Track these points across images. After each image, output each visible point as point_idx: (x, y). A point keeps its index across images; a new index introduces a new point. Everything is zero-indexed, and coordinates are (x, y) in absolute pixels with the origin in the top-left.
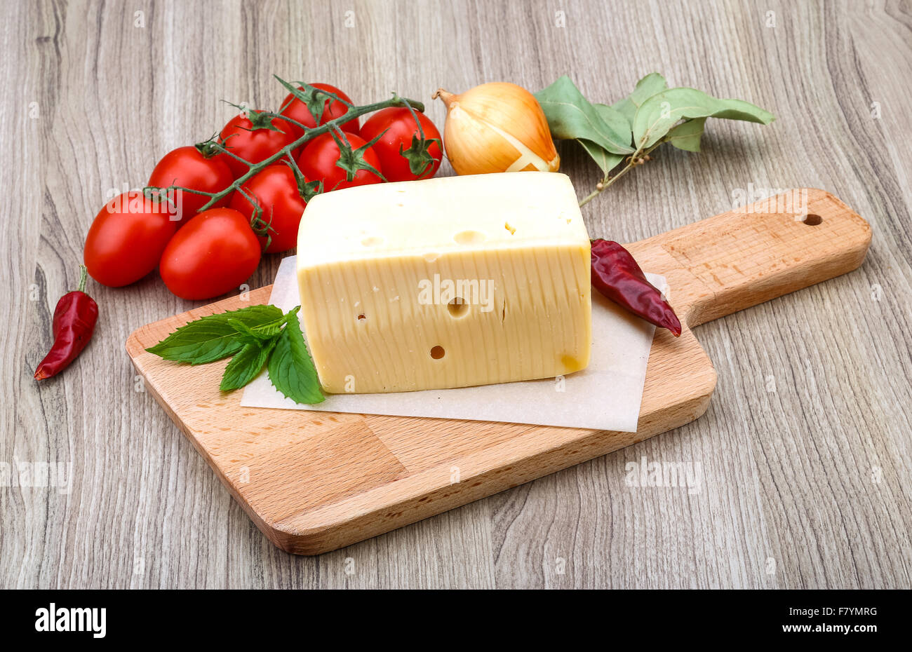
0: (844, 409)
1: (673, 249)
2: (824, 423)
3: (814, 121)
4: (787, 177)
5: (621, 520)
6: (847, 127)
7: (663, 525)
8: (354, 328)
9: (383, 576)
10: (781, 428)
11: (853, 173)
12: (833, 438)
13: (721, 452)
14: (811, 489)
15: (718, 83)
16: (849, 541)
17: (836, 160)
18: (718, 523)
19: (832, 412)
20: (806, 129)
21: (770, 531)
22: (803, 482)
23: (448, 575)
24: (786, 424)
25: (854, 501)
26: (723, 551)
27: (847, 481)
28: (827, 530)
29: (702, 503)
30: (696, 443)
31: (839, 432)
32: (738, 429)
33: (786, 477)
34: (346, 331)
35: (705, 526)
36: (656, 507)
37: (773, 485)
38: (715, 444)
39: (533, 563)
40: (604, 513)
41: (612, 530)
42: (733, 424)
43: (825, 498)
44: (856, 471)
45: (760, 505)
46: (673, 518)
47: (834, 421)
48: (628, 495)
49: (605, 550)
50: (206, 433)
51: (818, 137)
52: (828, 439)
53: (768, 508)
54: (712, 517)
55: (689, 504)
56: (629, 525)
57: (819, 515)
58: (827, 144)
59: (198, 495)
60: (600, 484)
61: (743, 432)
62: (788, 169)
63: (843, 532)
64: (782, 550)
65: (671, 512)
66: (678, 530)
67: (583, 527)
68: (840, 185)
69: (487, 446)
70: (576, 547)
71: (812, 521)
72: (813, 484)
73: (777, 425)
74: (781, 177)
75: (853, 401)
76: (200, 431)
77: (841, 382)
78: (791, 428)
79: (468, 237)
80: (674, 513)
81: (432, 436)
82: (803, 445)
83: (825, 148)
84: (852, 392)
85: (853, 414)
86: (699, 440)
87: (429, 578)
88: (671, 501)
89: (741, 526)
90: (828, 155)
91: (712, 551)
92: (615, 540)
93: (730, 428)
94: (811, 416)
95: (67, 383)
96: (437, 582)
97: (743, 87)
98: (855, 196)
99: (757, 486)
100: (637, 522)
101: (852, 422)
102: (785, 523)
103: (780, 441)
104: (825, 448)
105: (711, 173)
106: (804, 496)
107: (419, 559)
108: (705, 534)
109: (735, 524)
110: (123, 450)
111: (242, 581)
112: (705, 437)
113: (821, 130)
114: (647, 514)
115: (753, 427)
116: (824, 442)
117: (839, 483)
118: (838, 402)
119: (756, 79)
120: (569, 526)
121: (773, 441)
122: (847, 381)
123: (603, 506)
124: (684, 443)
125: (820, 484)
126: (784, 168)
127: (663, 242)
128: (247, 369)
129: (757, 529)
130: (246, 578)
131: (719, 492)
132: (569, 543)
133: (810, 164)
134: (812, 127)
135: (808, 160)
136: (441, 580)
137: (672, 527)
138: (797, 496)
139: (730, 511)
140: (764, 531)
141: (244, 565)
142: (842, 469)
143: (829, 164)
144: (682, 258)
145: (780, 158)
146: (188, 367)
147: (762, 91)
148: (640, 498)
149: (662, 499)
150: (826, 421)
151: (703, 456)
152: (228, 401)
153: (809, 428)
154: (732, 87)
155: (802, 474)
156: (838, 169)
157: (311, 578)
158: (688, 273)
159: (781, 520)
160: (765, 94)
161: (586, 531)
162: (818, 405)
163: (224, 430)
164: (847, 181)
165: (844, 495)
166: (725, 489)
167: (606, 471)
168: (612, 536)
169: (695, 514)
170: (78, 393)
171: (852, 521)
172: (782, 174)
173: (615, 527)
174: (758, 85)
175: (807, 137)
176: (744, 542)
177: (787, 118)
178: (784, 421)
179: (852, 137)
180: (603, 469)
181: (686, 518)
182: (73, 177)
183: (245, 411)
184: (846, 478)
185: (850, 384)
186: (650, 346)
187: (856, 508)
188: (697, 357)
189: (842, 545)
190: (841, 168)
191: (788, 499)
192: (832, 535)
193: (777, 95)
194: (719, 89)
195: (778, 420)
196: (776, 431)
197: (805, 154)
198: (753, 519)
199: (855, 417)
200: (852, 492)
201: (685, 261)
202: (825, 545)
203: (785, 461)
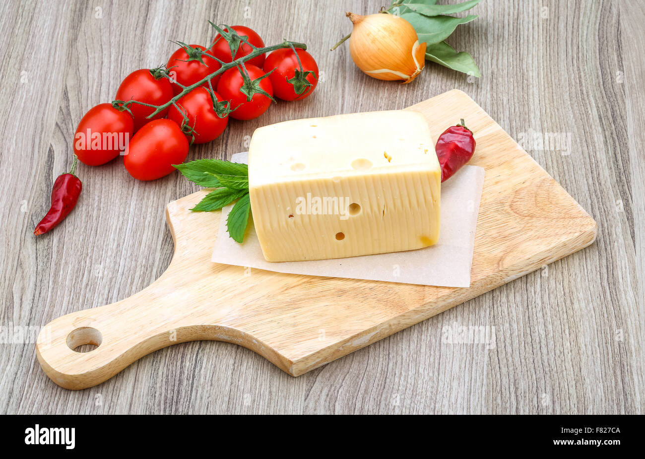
0: (555, 305)
2: (540, 315)
3: (580, 77)
4: (553, 120)
5: (392, 375)
6: (602, 83)
7: (419, 383)
9: (232, 403)
10: (511, 316)
11: (598, 121)
12: (543, 326)
14: (521, 364)
15: (522, 41)
16: (538, 406)
17: (589, 109)
18: (455, 384)
19: (546, 308)
20: (574, 83)
21: (488, 393)
22: (517, 359)
23: (273, 406)
24: (514, 314)
25: (547, 377)
26: (454, 406)
27: (546, 361)
28: (525, 397)
29: (448, 368)
31: (548, 323)
32: (482, 314)
33: (506, 354)
35: (446, 386)
36: (417, 368)
37: (496, 359)
39: (329, 403)
40: (382, 370)
41: (385, 383)
42: (479, 309)
43: (529, 372)
44: (553, 353)
45: (485, 373)
46: (426, 378)
47: (546, 314)
48: (400, 357)
49: (378, 397)
51: (581, 90)
52: (540, 327)
53: (490, 376)
54: (452, 380)
55: (439, 368)
56: (397, 380)
57: (522, 385)
58: (585, 96)
60: (384, 347)
61: (485, 316)
62: (555, 114)
63: (535, 399)
64: (492, 409)
65: (426, 373)
66: (428, 387)
67: (367, 378)
68: (588, 129)
70: (359, 393)
71: (517, 389)
72: (523, 361)
73: (508, 314)
74: (549, 120)
75: (562, 299)
77: (558, 284)
78: (517, 317)
80: (428, 374)
82: (522, 330)
83: (583, 99)
84: (563, 293)
85: (560, 309)
87: (261, 407)
88: (427, 364)
89: (469, 388)
90: (585, 105)
91: (447, 405)
92: (385, 390)
93: (477, 312)
94: (532, 308)
95: (55, 237)
96: (265, 411)
97: (538, 46)
98: (596, 139)
99: (486, 359)
100: (402, 379)
101: (558, 316)
102: (498, 388)
103: (507, 325)
104: (537, 334)
105: (503, 112)
106: (515, 369)
107: (257, 392)
108: (445, 392)
109: (466, 387)
110: (82, 292)
111: (142, 397)
113: (584, 84)
114: (410, 373)
115: (492, 313)
116: (537, 329)
117: (540, 362)
118: (552, 300)
119: (548, 40)
120: (358, 377)
121: (503, 325)
122: (561, 284)
123: (382, 364)
124: (445, 321)
125: (527, 361)
126: (553, 113)
129: (480, 391)
130: (145, 395)
131: (461, 361)
132: (356, 389)
133: (571, 112)
134: (578, 81)
135: (570, 108)
136: (268, 409)
137: (424, 384)
138: (511, 368)
139: (464, 375)
140: (484, 394)
141: (145, 385)
142: (544, 351)
143: (584, 112)
145: (552, 104)
147: (550, 50)
148: (408, 361)
149: (422, 362)
150: (541, 313)
153: (529, 317)
154: (531, 46)
155: (518, 353)
156: (589, 117)
157: (186, 400)
159: (497, 386)
160: (552, 53)
161: (368, 382)
162: (539, 301)
164: (593, 127)
165: (542, 371)
166: (465, 359)
168: (384, 388)
169: (442, 376)
170: (61, 246)
171: (543, 391)
172: (551, 117)
173: (388, 380)
174: (548, 45)
175: (573, 90)
176: (469, 401)
177: (563, 73)
178: (514, 311)
179: (603, 92)
181: (435, 378)
182: (84, 79)
184: (545, 358)
185: (563, 286)
187: (547, 382)
189: (533, 409)
190: (591, 116)
191: (504, 370)
192: (527, 401)
193: (559, 54)
194: (522, 46)
195: (510, 310)
196: (507, 318)
197: (569, 103)
198: (479, 383)
199: (561, 312)
200: (547, 370)
202: (521, 408)
203: (508, 341)
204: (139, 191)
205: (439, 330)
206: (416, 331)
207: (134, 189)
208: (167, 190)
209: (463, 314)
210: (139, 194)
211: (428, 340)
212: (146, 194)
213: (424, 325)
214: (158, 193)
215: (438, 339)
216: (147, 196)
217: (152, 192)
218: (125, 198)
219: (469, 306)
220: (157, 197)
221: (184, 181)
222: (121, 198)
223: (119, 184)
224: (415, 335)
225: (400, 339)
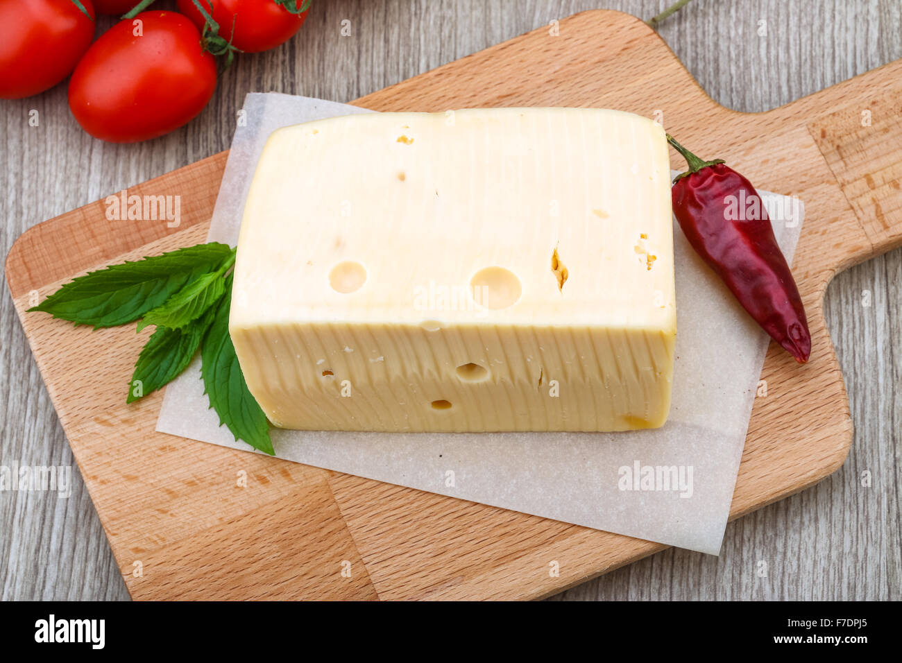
1: (824, 135)
8: (318, 383)
13: (841, 556)
30: (809, 531)
32: (873, 510)
34: (304, 385)
38: (835, 539)
50: (103, 482)
59: (91, 565)
69: (501, 561)
76: (95, 478)
79: (494, 278)
81: (423, 529)
86: (812, 529)
93: (861, 507)
112: (823, 523)
124: (791, 533)
127: (811, 118)
128: (171, 355)
144: (834, 157)
146: (89, 330)
151: (815, 562)
152: (140, 413)
158: (839, 194)
163: (129, 478)
167: (671, 582)
180: (668, 576)
183: (160, 442)
186: (762, 361)
188: (828, 393)
201: (837, 167)
204: (106, 157)
205: (779, 558)
206: (729, 561)
207: (95, 150)
208: (167, 155)
209: (831, 509)
210: (106, 166)
211: (756, 587)
212: (121, 166)
213: (747, 543)
214: (148, 164)
215: (777, 583)
216: (123, 174)
217: (133, 160)
218: (74, 179)
219: (844, 486)
220: (145, 177)
221: (203, 128)
222: (66, 180)
223: (60, 138)
224: (727, 574)
225: (694, 586)
